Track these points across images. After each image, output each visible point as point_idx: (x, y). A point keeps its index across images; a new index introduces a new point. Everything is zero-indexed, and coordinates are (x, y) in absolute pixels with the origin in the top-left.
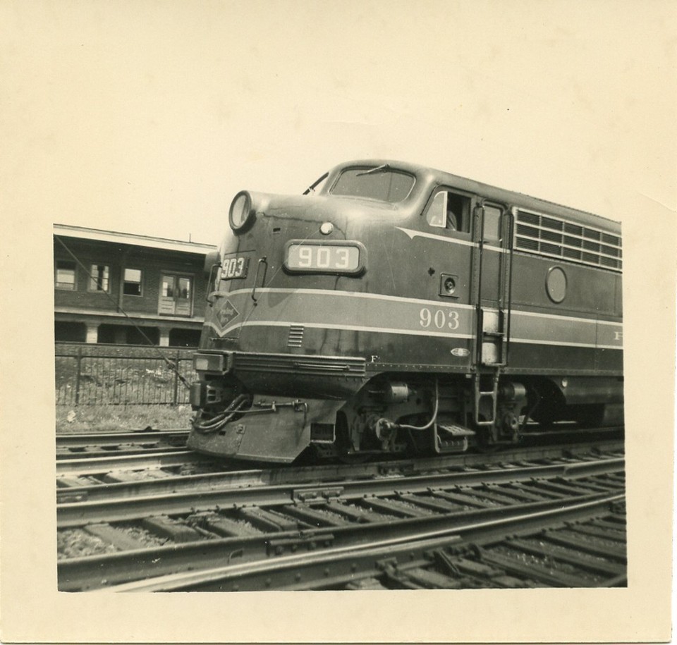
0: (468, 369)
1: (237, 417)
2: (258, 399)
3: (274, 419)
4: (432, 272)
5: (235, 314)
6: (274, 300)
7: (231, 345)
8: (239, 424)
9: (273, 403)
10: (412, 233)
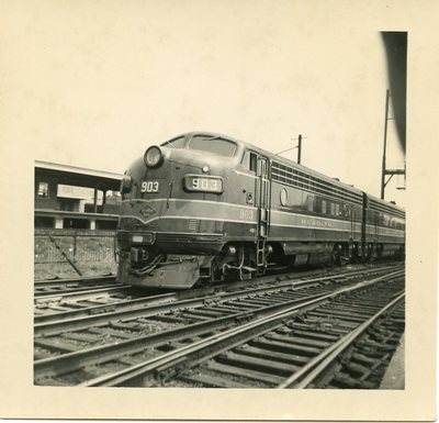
0: (255, 239)
1: (158, 267)
2: (169, 257)
3: (180, 267)
4: (244, 191)
5: (154, 212)
6: (179, 205)
7: (153, 228)
8: (160, 270)
9: (181, 258)
10: (238, 173)
